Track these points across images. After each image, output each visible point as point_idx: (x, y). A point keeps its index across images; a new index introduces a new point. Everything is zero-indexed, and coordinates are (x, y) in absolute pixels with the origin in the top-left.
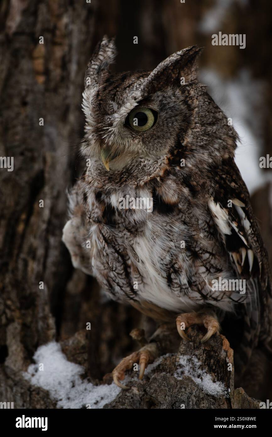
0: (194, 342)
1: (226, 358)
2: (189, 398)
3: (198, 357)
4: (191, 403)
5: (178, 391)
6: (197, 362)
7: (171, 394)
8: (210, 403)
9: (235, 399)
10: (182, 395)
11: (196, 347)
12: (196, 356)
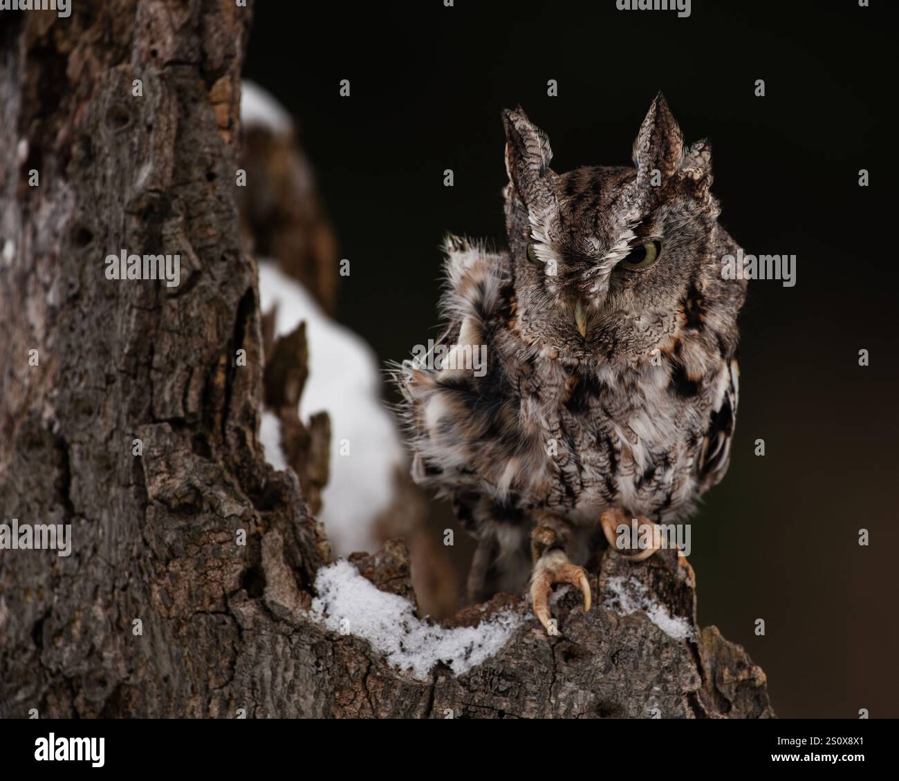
1: (685, 579)
2: (641, 644)
3: (640, 578)
4: (645, 652)
5: (622, 633)
6: (639, 587)
7: (610, 638)
8: (678, 652)
9: (705, 644)
10: (629, 640)
12: (637, 577)
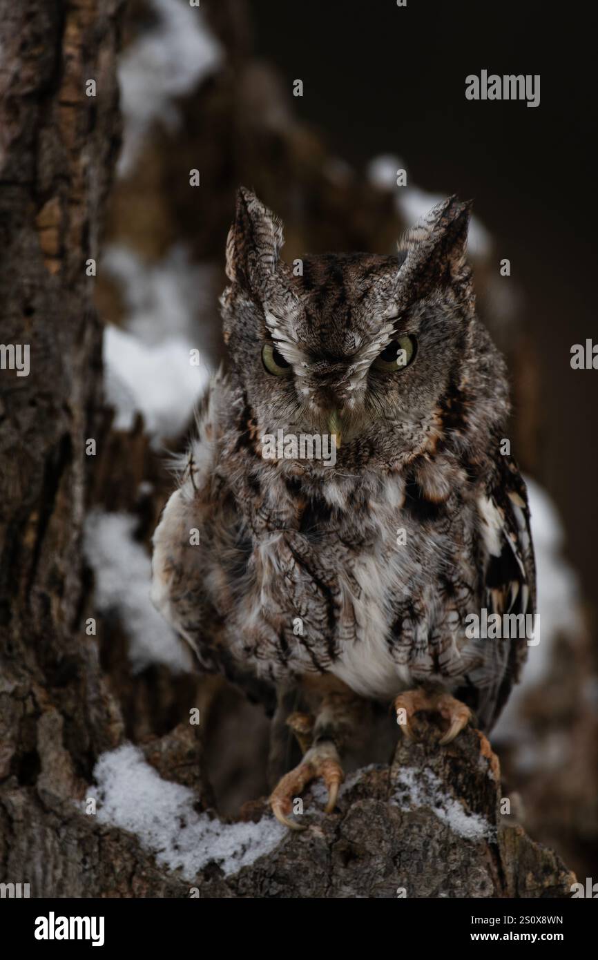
0: (425, 742)
1: (487, 771)
2: (426, 844)
3: (435, 770)
4: (430, 854)
5: (405, 832)
6: (433, 779)
7: (392, 837)
8: (467, 854)
9: (507, 846)
10: (413, 840)
11: (428, 751)
12: (432, 768)
